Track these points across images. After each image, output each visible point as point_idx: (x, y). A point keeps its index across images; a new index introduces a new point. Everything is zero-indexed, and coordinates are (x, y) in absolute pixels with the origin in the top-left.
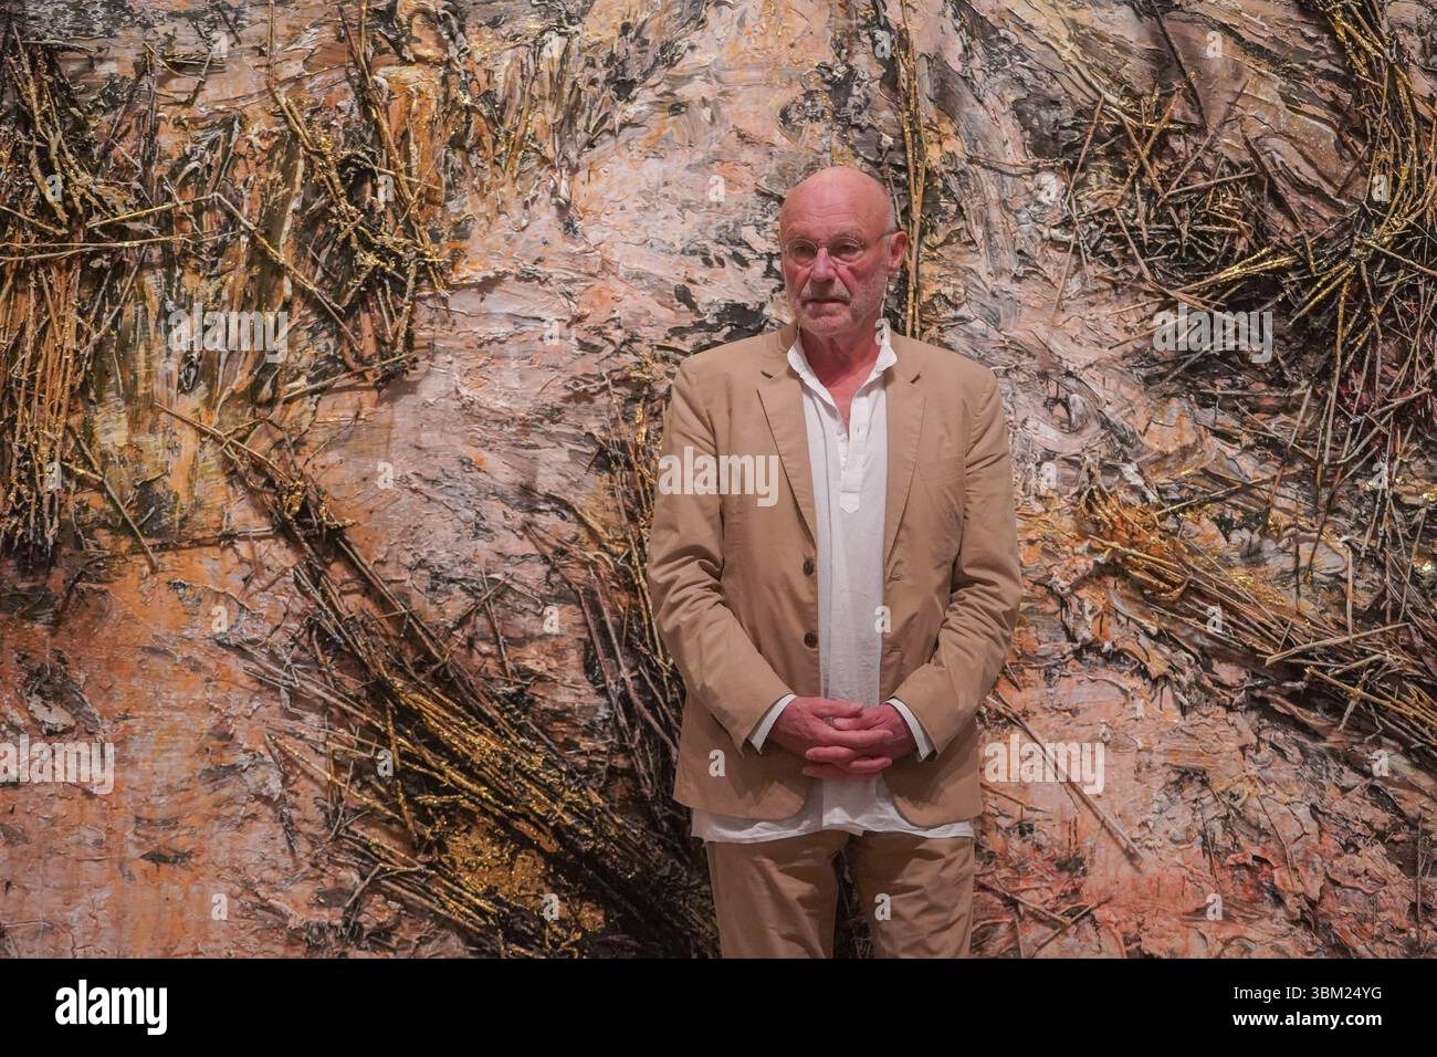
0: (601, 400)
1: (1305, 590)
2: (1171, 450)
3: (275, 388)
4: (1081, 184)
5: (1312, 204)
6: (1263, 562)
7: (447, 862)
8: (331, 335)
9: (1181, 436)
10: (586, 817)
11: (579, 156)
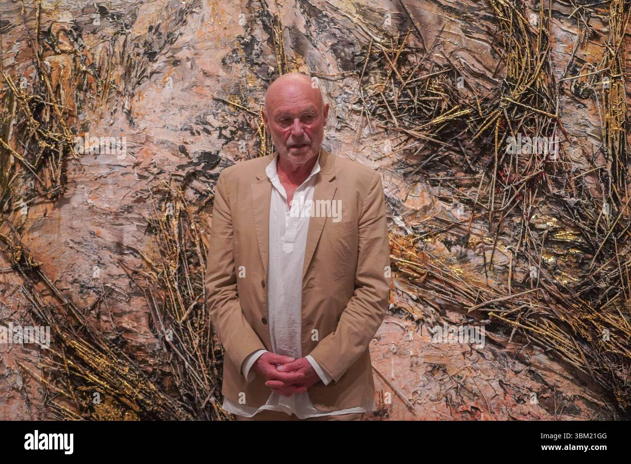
0: (150, 201)
1: (490, 274)
2: (418, 208)
3: (10, 205)
4: (368, 82)
5: (481, 82)
6: (468, 261)
7: (95, 417)
8: (32, 179)
9: (423, 202)
10: (148, 395)
11: (133, 89)
